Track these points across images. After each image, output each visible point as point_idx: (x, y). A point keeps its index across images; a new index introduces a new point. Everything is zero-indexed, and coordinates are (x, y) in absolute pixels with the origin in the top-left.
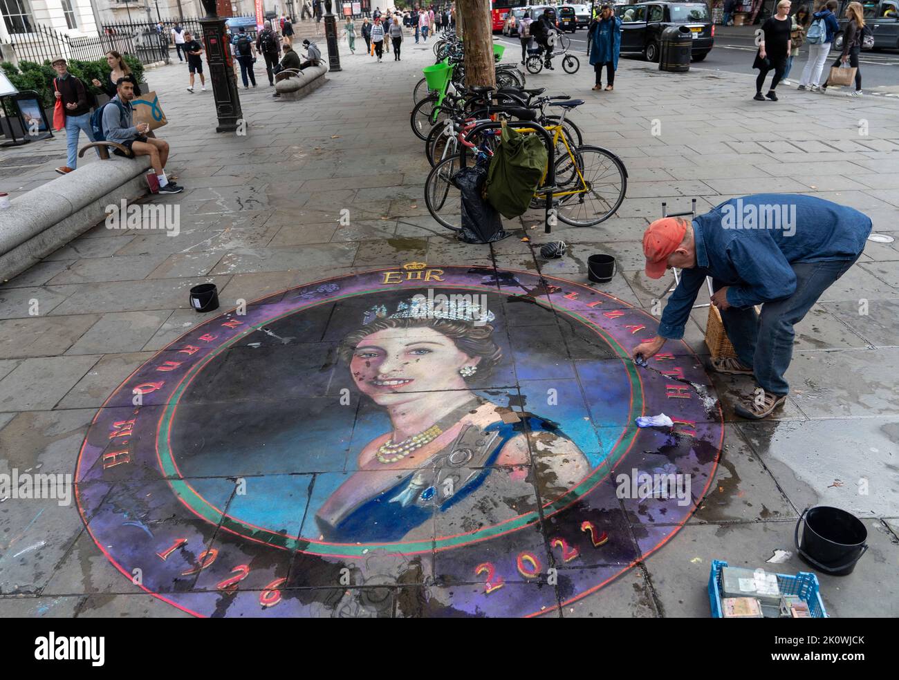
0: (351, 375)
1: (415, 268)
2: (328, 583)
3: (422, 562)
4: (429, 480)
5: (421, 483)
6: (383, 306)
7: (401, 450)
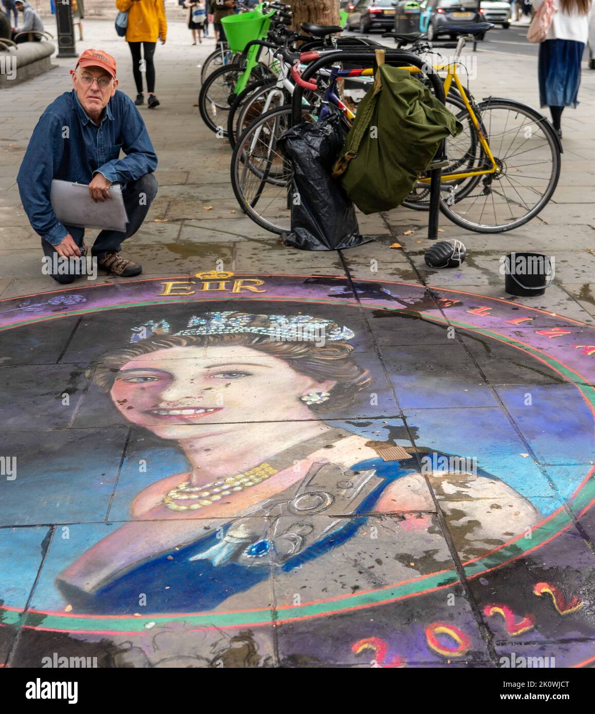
0: (112, 403)
1: (215, 277)
3: (254, 638)
4: (259, 531)
5: (245, 536)
6: (163, 321)
7: (206, 494)
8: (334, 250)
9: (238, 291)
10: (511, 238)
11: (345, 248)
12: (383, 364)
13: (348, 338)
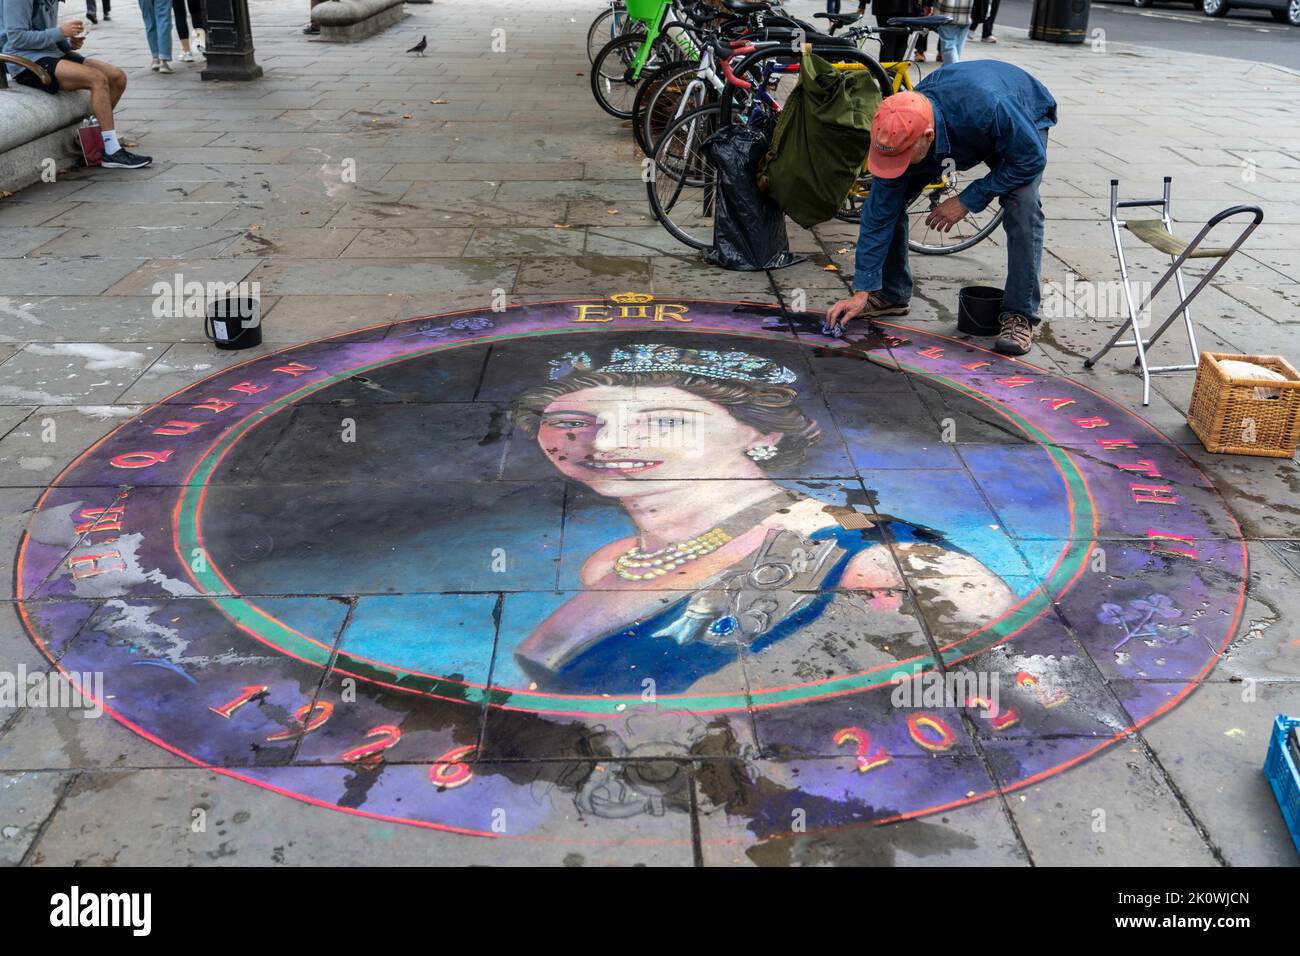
0: (542, 451)
1: (633, 300)
2: (559, 752)
3: (731, 724)
4: (721, 606)
5: (707, 611)
6: (583, 354)
7: (659, 562)
8: (762, 270)
9: (661, 319)
10: (958, 262)
11: (774, 268)
12: (831, 415)
13: (790, 381)
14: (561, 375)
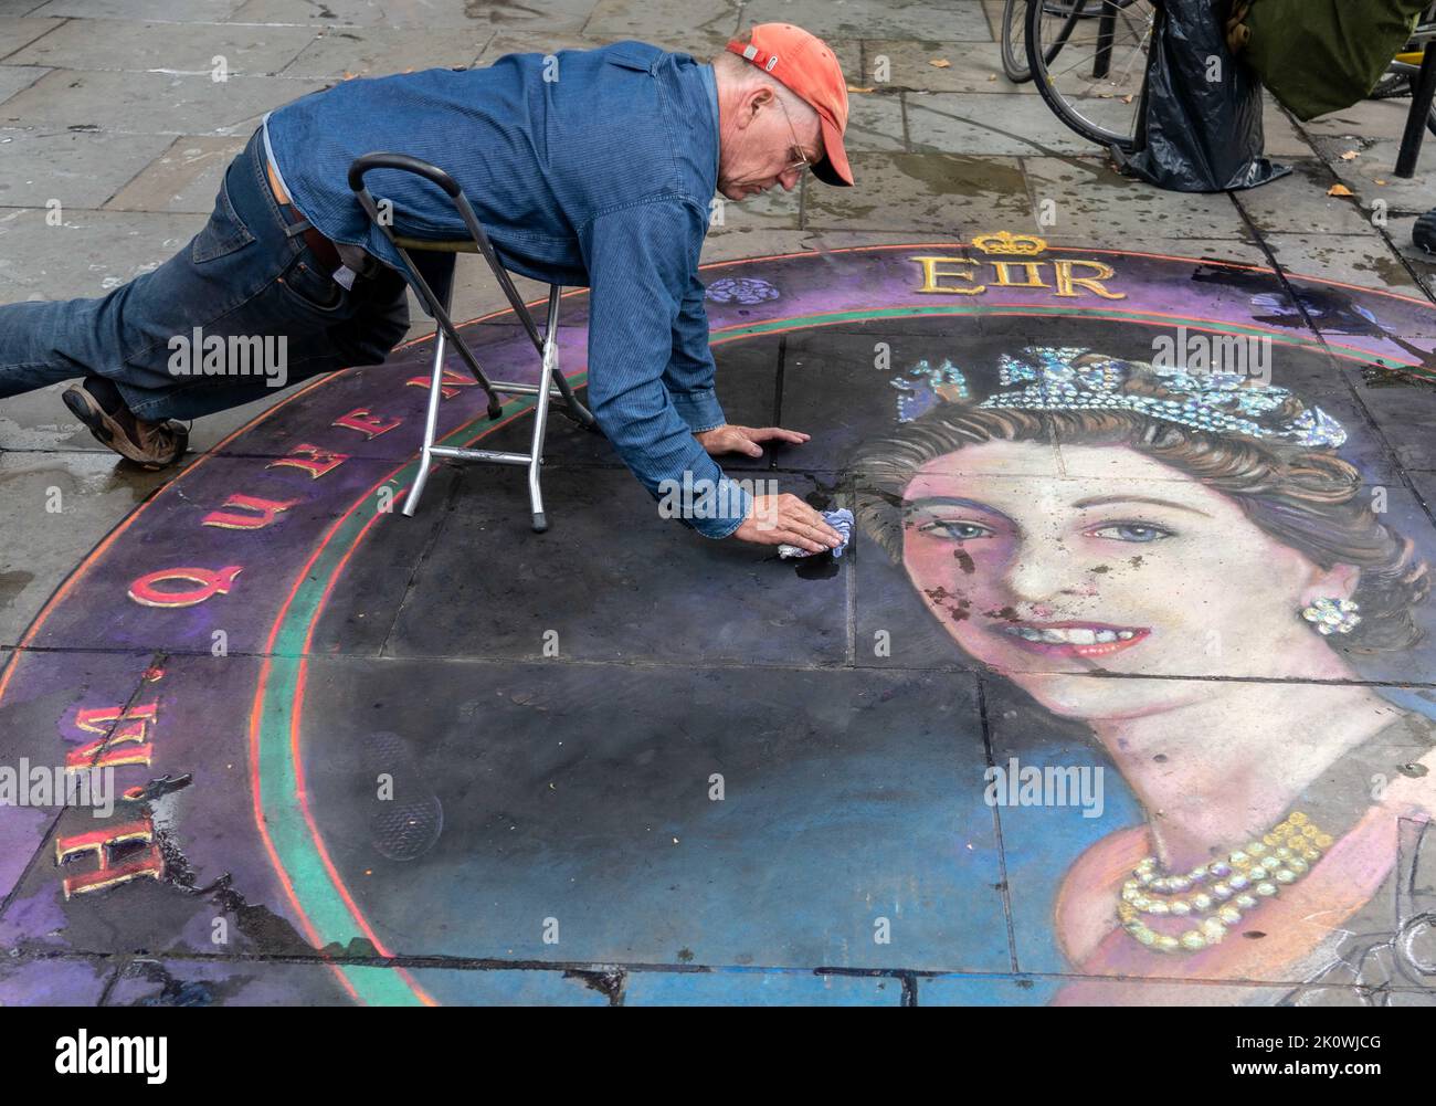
1: (1013, 248)
6: (948, 365)
7: (1203, 900)
8: (1222, 191)
9: (1069, 290)
11: (1242, 188)
13: (1336, 440)
14: (920, 413)
